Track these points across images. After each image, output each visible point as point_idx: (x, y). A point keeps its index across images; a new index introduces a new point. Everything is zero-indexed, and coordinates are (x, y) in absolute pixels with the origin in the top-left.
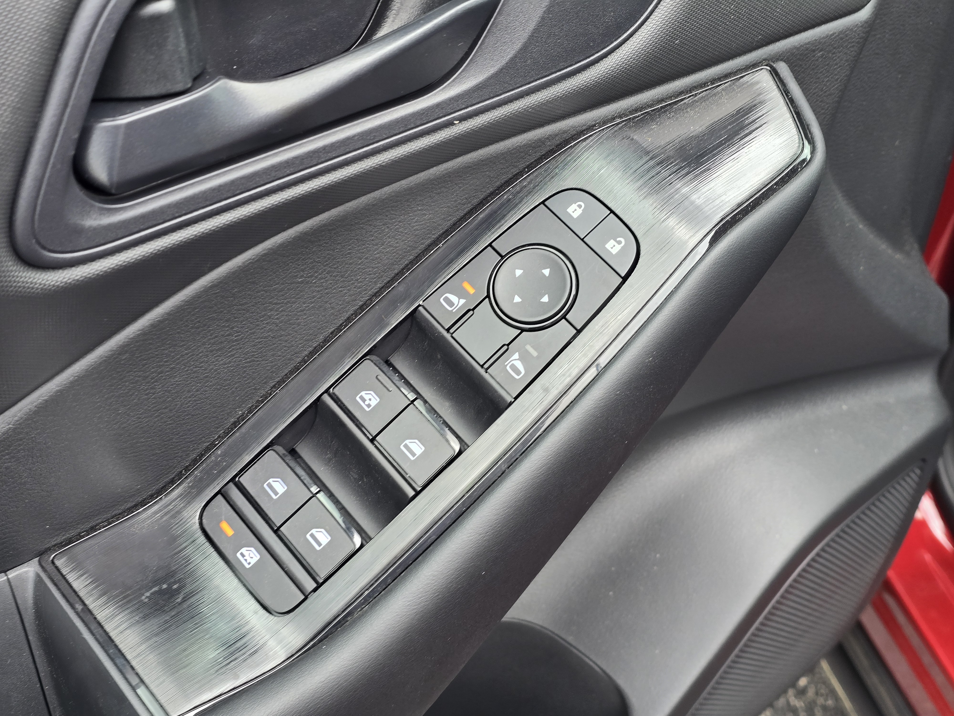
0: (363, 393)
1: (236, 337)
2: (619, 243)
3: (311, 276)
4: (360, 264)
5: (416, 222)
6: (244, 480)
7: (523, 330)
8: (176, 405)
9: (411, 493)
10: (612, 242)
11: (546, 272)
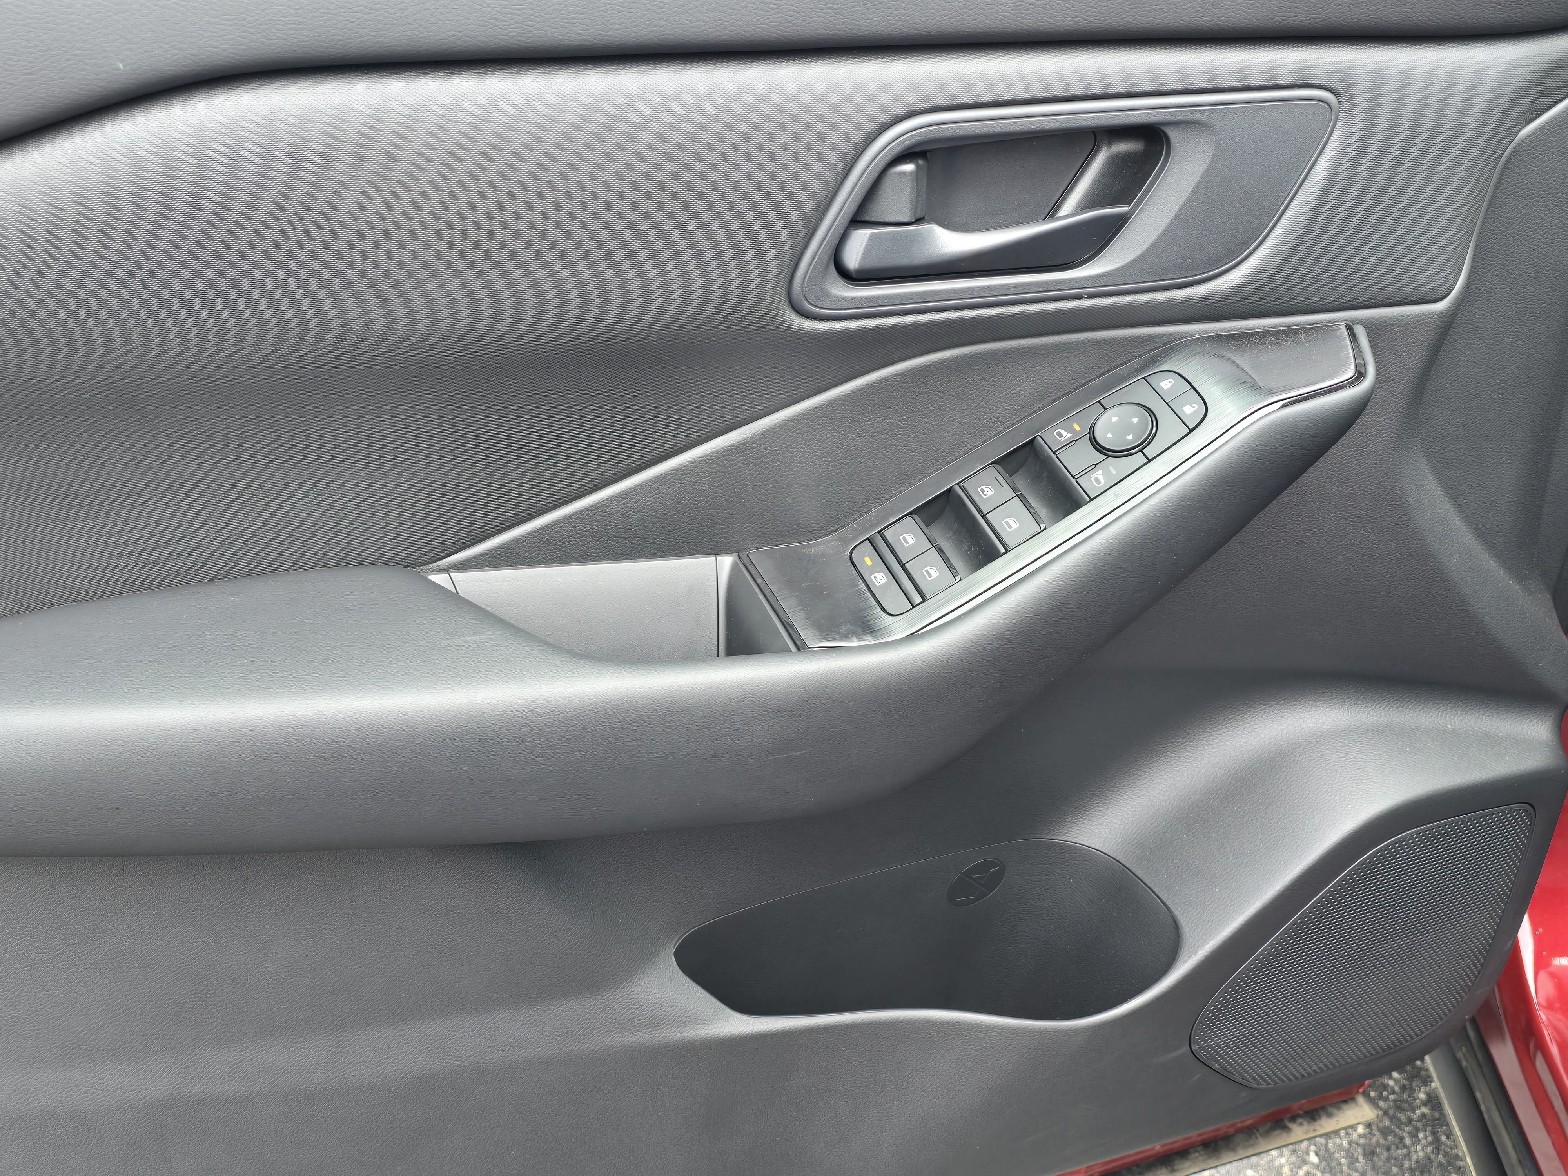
0: (983, 487)
1: (903, 424)
2: (1193, 407)
3: (964, 394)
4: (1000, 397)
5: (1047, 376)
6: (888, 534)
7: (1109, 456)
8: (853, 465)
9: (1003, 550)
10: (1188, 406)
11: (1135, 420)
